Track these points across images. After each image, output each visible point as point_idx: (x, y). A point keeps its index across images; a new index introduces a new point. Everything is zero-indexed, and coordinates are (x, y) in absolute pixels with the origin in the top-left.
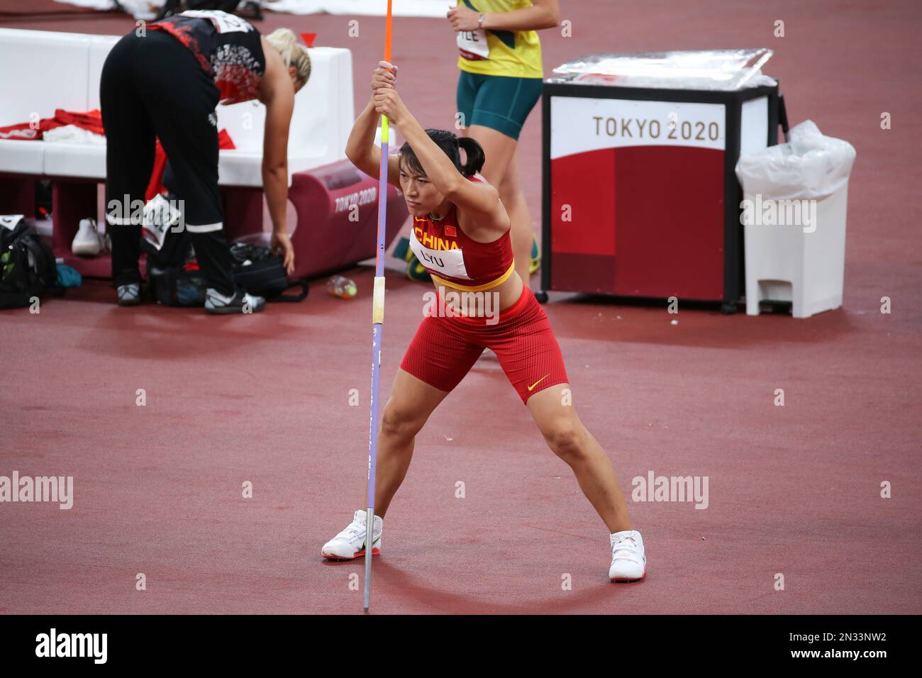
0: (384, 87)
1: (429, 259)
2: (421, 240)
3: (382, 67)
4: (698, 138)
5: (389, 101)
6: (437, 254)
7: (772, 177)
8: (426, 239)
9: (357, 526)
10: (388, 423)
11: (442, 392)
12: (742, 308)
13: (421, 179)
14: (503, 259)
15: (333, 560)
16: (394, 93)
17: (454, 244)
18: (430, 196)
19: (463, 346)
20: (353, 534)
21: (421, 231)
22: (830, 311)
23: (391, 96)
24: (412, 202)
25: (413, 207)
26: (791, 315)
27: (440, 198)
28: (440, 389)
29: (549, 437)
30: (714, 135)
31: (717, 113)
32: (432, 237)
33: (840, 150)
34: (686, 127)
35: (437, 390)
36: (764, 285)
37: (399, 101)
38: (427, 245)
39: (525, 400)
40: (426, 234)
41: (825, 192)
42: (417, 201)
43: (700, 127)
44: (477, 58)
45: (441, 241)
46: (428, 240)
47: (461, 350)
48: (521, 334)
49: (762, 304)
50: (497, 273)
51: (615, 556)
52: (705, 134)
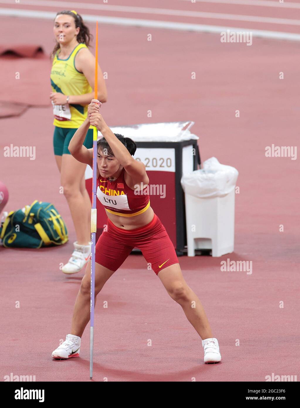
0: (95, 112)
1: (109, 202)
2: (103, 192)
3: (94, 102)
4: (161, 166)
5: (98, 120)
6: (113, 198)
7: (200, 184)
8: (106, 191)
9: (69, 342)
10: (84, 288)
11: (112, 271)
12: (186, 254)
13: (109, 158)
14: (146, 199)
15: (58, 359)
16: (100, 115)
17: (122, 192)
18: (113, 167)
19: (123, 247)
20: (67, 346)
21: (103, 187)
22: (229, 254)
23: (99, 117)
24: (103, 170)
25: (103, 173)
26: (211, 256)
27: (117, 168)
28: (110, 270)
29: (171, 291)
30: (169, 164)
31: (171, 153)
32: (110, 190)
33: (231, 171)
34: (155, 161)
35: (109, 270)
36: (197, 240)
37: (103, 120)
38: (107, 194)
39: (157, 273)
40: (106, 188)
41: (226, 192)
42: (106, 169)
43: (162, 161)
44: (65, 119)
45: (115, 192)
46: (108, 191)
47: (122, 249)
48: (154, 239)
49: (196, 251)
50: (141, 207)
51: (206, 351)
52: (164, 164)
